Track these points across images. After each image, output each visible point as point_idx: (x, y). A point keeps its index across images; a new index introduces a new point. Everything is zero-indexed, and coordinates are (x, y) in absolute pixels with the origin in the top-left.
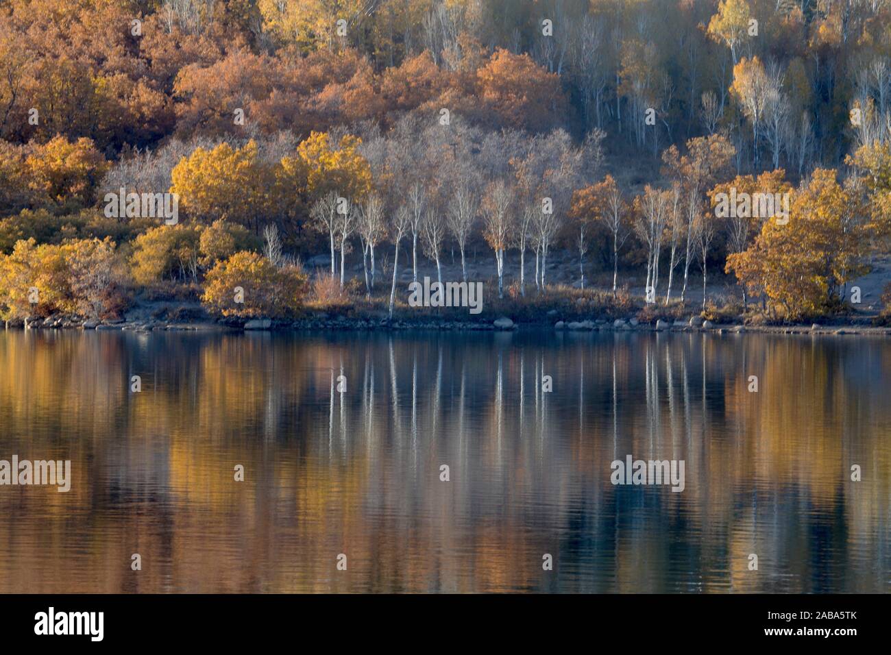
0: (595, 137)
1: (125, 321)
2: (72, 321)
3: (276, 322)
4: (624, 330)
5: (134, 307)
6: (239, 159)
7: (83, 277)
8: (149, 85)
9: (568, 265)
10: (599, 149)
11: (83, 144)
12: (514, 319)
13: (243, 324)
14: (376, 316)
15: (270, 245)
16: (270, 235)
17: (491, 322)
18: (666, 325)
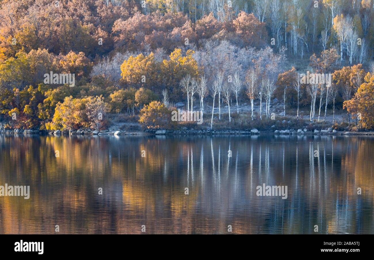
0: (283, 50)
1: (109, 131)
2: (88, 131)
3: (168, 131)
4: (302, 134)
5: (112, 125)
6: (147, 61)
7: (92, 112)
8: (102, 29)
9: (276, 106)
10: (285, 55)
11: (81, 55)
12: (258, 129)
13: (155, 132)
14: (206, 128)
15: (165, 98)
16: (165, 94)
17: (250, 131)
18: (318, 131)
